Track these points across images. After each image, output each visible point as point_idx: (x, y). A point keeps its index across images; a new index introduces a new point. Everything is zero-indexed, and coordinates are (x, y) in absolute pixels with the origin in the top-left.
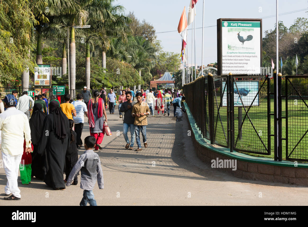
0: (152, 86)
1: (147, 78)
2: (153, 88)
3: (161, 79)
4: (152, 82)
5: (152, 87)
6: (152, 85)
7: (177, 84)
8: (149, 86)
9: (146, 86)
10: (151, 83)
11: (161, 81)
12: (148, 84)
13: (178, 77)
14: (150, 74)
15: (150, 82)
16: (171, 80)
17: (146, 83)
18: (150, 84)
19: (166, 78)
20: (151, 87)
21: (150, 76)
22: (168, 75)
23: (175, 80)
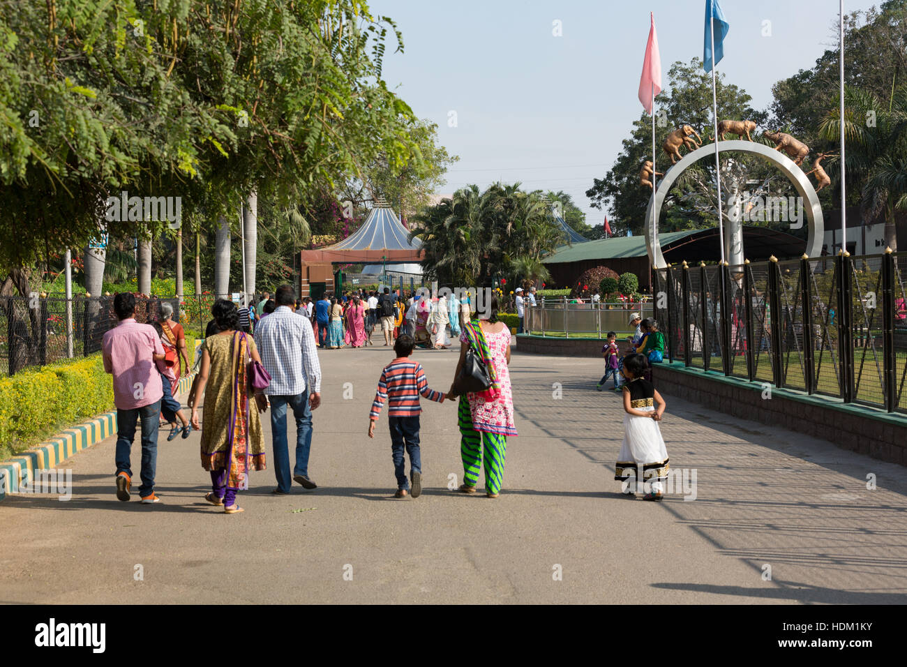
0: (308, 277)
1: (283, 238)
2: (313, 285)
3: (354, 242)
4: (308, 258)
5: (308, 282)
6: (308, 268)
7: (440, 263)
8: (295, 273)
9: (282, 274)
10: (304, 262)
11: (351, 249)
12: (289, 263)
13: (442, 228)
14: (298, 217)
15: (299, 256)
16: (408, 248)
17: (280, 263)
18: (299, 267)
19: (379, 237)
20: (304, 279)
21: (298, 226)
22: (388, 225)
23: (427, 246)
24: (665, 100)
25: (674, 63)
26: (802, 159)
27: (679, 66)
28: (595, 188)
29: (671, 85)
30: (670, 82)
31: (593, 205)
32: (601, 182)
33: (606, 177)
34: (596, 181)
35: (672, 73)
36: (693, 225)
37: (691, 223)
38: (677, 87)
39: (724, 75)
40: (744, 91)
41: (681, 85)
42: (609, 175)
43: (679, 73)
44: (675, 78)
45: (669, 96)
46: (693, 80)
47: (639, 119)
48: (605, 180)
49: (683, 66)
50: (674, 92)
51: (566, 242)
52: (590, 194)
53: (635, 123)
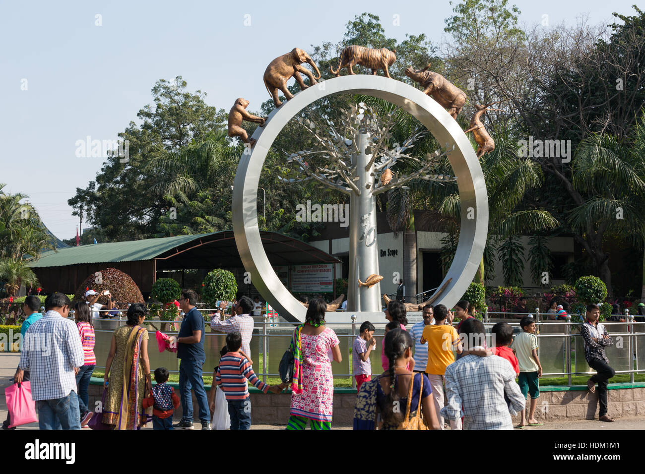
24: (148, 115)
25: (158, 80)
26: (458, 109)
27: (163, 83)
28: (77, 197)
29: (155, 100)
30: (154, 98)
31: (75, 214)
32: (84, 191)
33: (88, 186)
34: (79, 190)
35: (155, 90)
36: (189, 231)
37: (187, 229)
38: (161, 103)
39: (206, 94)
40: (224, 110)
41: (165, 101)
42: (92, 185)
43: (162, 90)
44: (159, 94)
45: (153, 111)
46: (176, 98)
47: (124, 132)
48: (88, 189)
49: (167, 84)
50: (159, 107)
51: (51, 246)
52: (72, 202)
53: (119, 135)
